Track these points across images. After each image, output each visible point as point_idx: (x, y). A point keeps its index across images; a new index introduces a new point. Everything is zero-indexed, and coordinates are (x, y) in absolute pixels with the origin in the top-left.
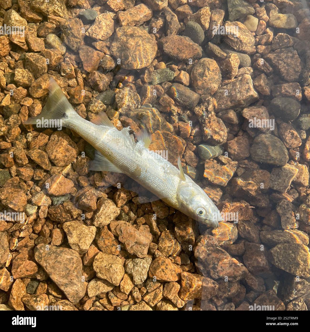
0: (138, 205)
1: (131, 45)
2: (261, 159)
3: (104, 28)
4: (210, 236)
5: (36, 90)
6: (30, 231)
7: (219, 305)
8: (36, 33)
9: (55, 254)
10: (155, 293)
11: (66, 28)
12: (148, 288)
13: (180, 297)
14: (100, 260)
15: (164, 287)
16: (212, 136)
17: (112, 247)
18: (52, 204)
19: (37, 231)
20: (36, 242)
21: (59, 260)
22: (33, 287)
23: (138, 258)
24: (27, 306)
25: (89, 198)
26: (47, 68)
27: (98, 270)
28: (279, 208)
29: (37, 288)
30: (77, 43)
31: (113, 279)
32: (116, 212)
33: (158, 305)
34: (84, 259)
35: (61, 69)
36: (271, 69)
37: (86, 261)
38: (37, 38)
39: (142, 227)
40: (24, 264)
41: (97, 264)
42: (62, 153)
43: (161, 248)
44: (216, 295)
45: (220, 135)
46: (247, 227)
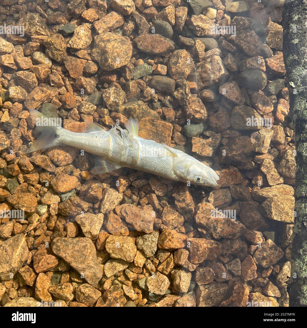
0: (139, 188)
1: (109, 48)
2: (240, 127)
3: (83, 38)
4: (207, 203)
5: (30, 102)
6: (44, 229)
7: (226, 262)
8: (23, 53)
9: (72, 245)
10: (167, 262)
11: (49, 44)
12: (159, 259)
13: (190, 262)
14: (111, 242)
15: (174, 255)
16: (194, 116)
17: (121, 229)
18: (61, 201)
19: (51, 227)
20: (52, 238)
21: (76, 249)
22: (57, 278)
23: (146, 234)
24: (54, 295)
25: (96, 190)
26: (37, 82)
27: (111, 251)
28: (263, 167)
29: (61, 279)
30: (60, 55)
31: (127, 257)
32: (119, 198)
33: (172, 273)
34: (97, 244)
35: (50, 80)
36: (235, 48)
37: (99, 245)
38: (25, 57)
39: (146, 207)
40: (44, 258)
41: (109, 246)
42: (63, 155)
43: (166, 222)
44: (221, 254)
45: (201, 113)
46: (238, 189)
